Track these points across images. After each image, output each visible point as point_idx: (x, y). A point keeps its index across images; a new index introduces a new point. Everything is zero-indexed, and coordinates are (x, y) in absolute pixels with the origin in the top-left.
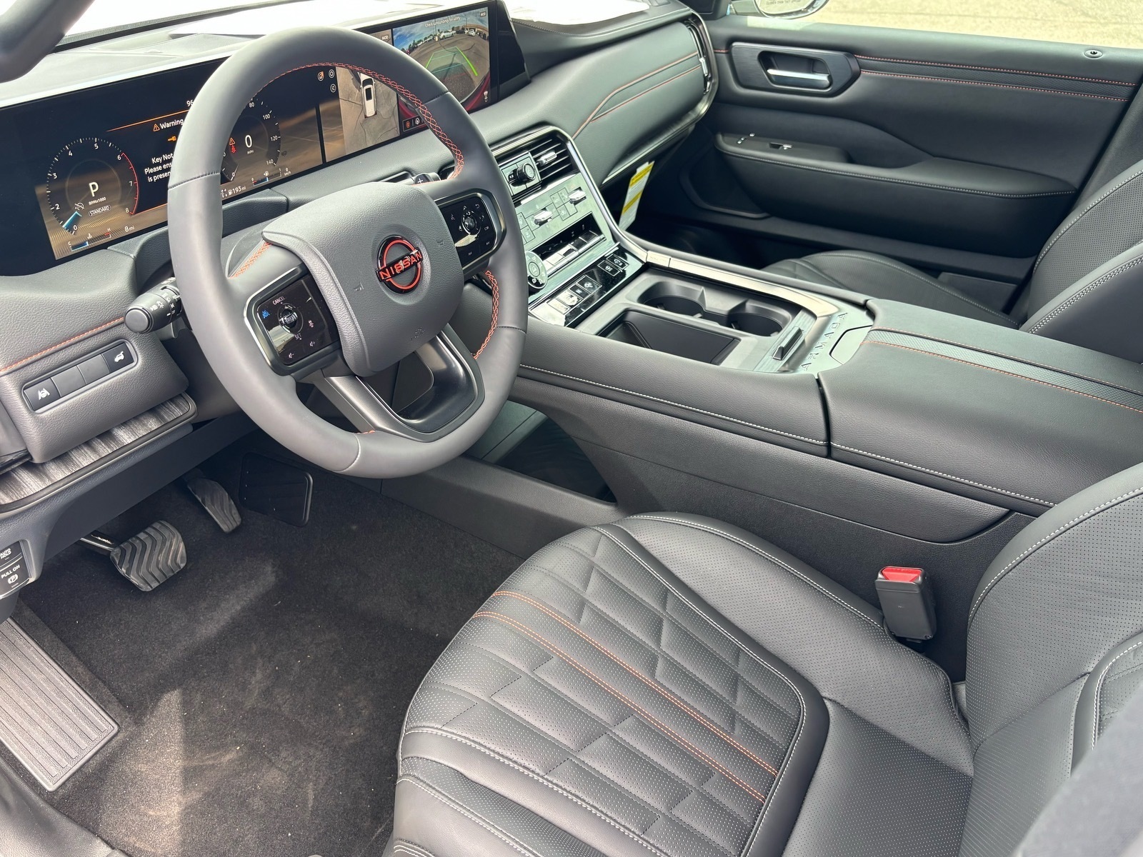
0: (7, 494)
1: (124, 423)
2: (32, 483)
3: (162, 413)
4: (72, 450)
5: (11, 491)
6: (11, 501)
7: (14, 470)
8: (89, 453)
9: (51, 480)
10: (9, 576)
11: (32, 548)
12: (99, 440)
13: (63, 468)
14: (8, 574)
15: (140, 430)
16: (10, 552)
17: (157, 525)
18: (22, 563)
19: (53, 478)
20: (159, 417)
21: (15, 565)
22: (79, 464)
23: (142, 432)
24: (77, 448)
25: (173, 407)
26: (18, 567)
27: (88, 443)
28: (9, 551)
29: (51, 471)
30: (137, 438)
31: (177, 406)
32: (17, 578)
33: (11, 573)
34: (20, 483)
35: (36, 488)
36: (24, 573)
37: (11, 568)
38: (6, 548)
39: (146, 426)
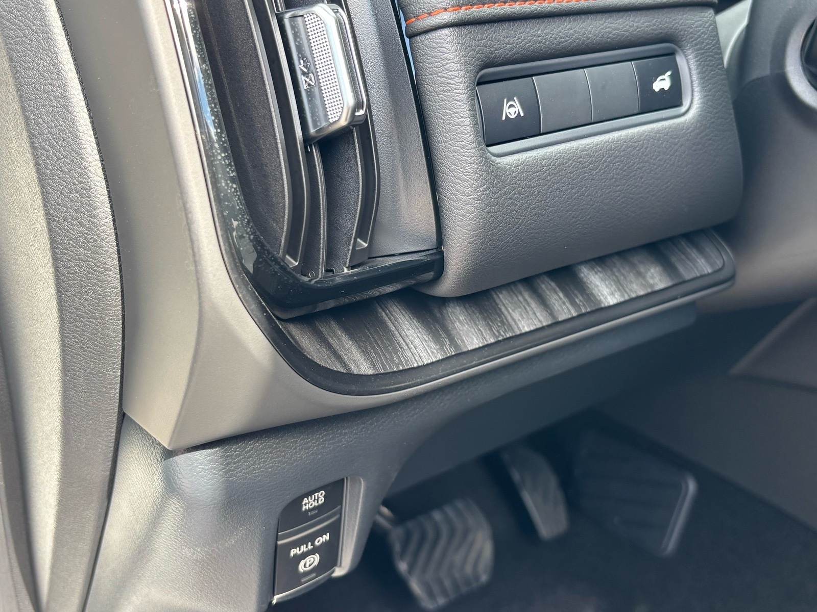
0: (365, 352)
1: (601, 261)
2: (417, 341)
3: (674, 259)
4: (500, 288)
5: (373, 348)
6: (370, 372)
7: (381, 300)
8: (533, 305)
9: (456, 346)
10: (304, 555)
11: (364, 503)
12: (553, 284)
13: (481, 325)
14: (304, 548)
15: (631, 282)
16: (322, 500)
17: (460, 504)
18: (335, 530)
19: (459, 342)
20: (669, 268)
21: (320, 533)
22: (513, 323)
23: (637, 289)
24: (508, 286)
25: (694, 253)
26: (326, 537)
27: (529, 283)
28: (321, 496)
29: (457, 324)
30: (627, 298)
31: (701, 251)
32: (316, 563)
33: (310, 547)
34: (393, 335)
35: (423, 354)
36: (330, 554)
37: (311, 538)
38: (318, 490)
39: (644, 277)
